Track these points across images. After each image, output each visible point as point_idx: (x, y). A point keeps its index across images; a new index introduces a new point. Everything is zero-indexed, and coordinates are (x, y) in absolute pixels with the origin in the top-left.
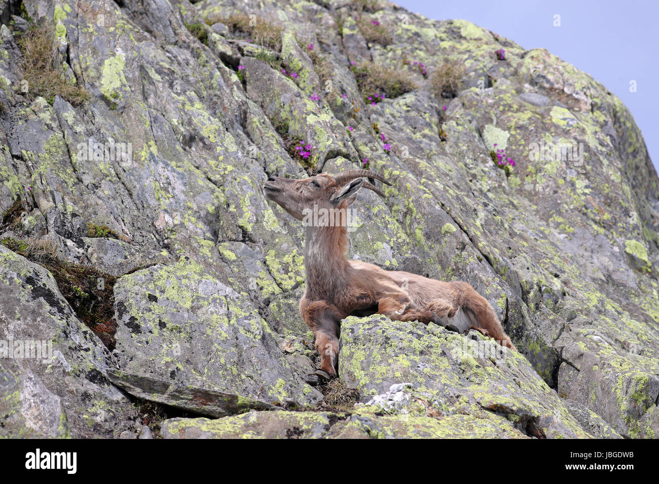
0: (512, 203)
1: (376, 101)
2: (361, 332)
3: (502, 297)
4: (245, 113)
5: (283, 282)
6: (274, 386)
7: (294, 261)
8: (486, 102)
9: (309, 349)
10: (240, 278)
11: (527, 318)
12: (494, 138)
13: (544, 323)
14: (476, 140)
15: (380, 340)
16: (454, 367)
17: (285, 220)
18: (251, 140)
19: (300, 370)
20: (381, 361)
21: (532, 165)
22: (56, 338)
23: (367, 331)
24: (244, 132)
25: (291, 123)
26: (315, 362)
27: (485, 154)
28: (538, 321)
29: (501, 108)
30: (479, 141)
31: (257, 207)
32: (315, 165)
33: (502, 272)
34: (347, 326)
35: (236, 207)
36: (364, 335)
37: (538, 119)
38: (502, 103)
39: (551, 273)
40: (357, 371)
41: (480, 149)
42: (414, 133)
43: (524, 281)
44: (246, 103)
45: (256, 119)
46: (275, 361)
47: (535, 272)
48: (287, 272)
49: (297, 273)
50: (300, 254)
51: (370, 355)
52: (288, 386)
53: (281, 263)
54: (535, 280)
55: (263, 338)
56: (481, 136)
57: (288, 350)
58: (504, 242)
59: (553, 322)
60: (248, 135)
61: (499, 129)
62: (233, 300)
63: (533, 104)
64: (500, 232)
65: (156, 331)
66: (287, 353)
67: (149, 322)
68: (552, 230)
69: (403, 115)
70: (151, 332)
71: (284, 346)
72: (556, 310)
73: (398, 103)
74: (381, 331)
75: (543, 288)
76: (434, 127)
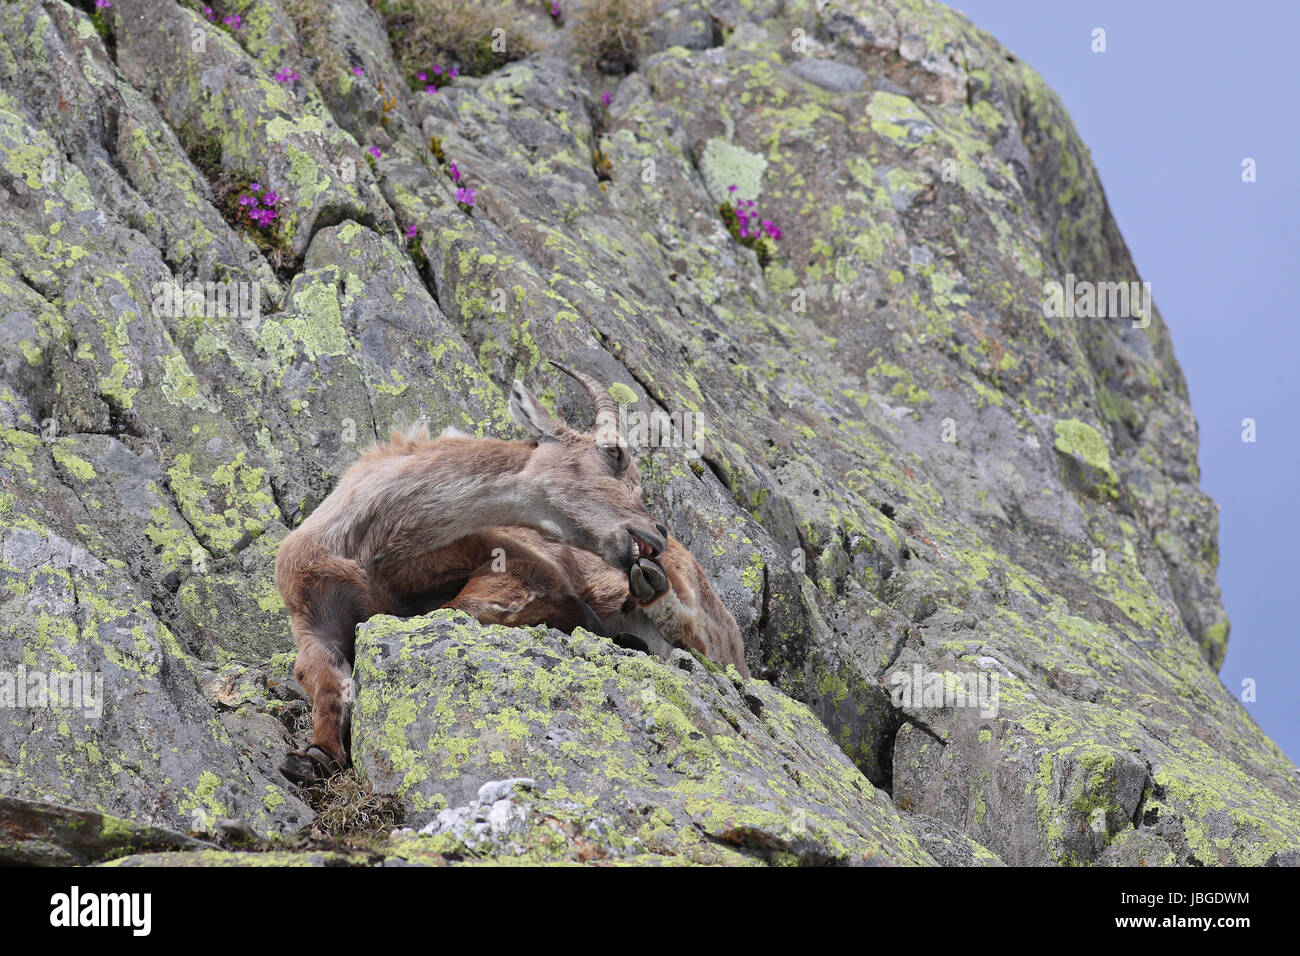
0: (775, 332)
1: (436, 82)
2: (405, 652)
3: (752, 564)
4: (114, 115)
5: (213, 533)
6: (193, 789)
7: (238, 481)
8: (709, 82)
9: (278, 697)
10: (105, 523)
11: (816, 614)
12: (729, 172)
13: (856, 627)
14: (685, 177)
15: (455, 673)
16: (637, 738)
17: (215, 379)
18: (130, 182)
19: (255, 752)
20: (456, 726)
21: (824, 237)
23: (419, 653)
24: (111, 163)
25: (227, 140)
26: (292, 730)
27: (706, 210)
28: (842, 621)
29: (746, 97)
30: (692, 179)
31: (147, 348)
32: (289, 242)
33: (753, 501)
34: (371, 639)
35: (93, 349)
36: (413, 662)
37: (836, 123)
38: (747, 85)
39: (874, 504)
40: (398, 750)
41: (694, 198)
42: (533, 162)
43: (806, 522)
44: (116, 90)
45: (140, 131)
46: (194, 729)
47: (833, 501)
48: (221, 508)
49: (247, 510)
50: (255, 464)
51: (428, 711)
52: (226, 789)
53: (205, 485)
54: (835, 520)
55: (165, 671)
56: (696, 166)
57: (227, 700)
58: (755, 427)
59: (879, 623)
60: (122, 170)
61: (742, 150)
62: (89, 579)
63: (824, 87)
64: (746, 404)
66: (223, 707)
68: (875, 397)
69: (505, 116)
71: (217, 690)
72: (886, 594)
73: (491, 88)
74: (455, 651)
75: (855, 541)
76: (582, 145)
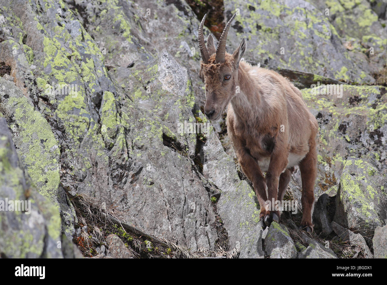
22: (183, 33)
65: (254, 31)
67: (249, 25)
70: (250, 32)
